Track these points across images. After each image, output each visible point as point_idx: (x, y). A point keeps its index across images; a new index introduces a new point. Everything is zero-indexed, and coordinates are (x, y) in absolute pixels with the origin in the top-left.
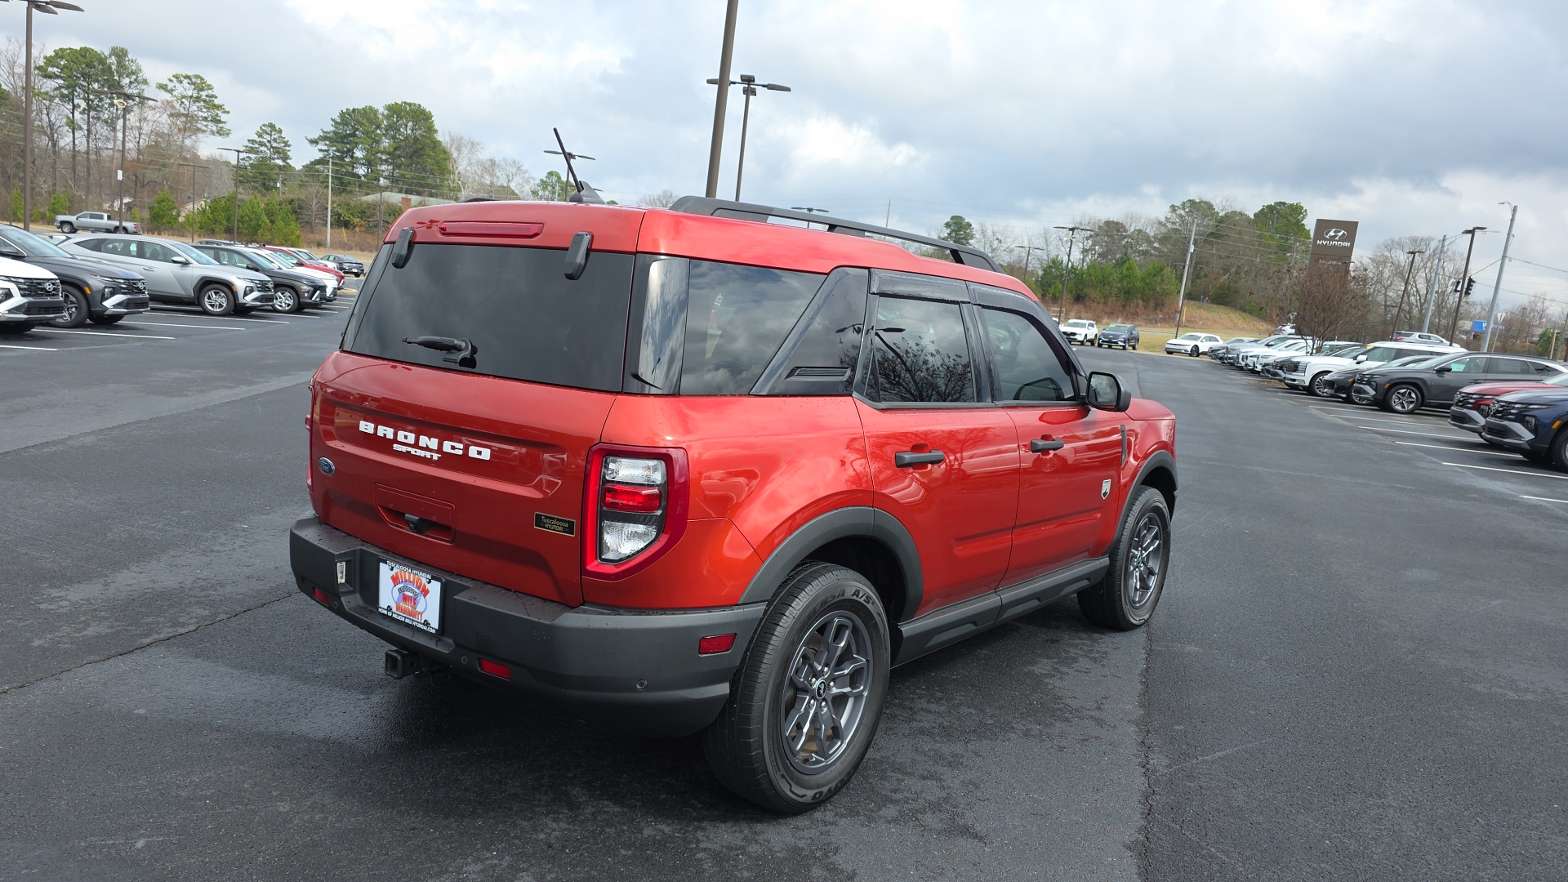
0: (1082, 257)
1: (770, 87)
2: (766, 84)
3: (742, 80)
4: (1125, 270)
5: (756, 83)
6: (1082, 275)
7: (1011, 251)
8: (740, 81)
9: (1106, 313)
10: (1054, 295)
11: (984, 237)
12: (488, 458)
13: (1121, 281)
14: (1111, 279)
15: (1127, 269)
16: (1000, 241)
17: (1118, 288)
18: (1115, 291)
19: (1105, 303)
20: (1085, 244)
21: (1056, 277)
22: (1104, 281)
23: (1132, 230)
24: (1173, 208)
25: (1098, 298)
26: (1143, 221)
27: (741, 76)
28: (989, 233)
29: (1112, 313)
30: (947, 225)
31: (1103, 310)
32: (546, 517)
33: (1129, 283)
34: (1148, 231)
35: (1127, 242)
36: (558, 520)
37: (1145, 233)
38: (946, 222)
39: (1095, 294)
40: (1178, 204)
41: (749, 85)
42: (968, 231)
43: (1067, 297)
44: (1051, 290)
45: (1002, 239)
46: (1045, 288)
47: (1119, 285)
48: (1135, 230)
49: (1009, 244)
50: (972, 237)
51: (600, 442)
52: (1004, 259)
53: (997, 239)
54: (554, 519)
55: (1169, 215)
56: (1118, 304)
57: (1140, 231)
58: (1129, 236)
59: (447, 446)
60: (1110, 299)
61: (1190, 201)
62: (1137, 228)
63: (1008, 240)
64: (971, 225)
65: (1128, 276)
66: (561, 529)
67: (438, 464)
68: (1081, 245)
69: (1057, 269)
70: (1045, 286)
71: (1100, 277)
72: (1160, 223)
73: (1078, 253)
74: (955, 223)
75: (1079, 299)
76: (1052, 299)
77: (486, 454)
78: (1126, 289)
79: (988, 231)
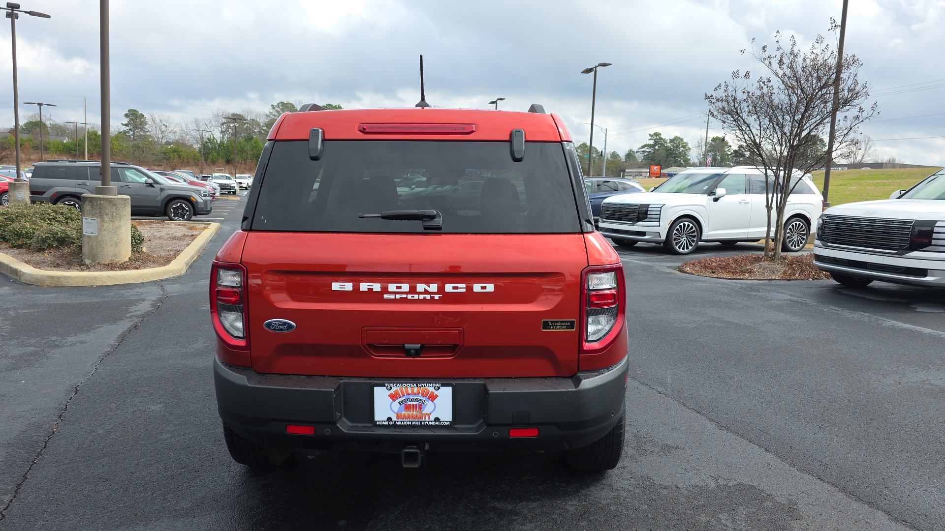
0: (221, 136)
1: (31, 13)
2: (29, 11)
3: (8, 6)
4: (253, 144)
5: (20, 10)
6: (228, 147)
7: (175, 133)
8: (6, 7)
9: (247, 170)
10: (212, 160)
11: (155, 123)
12: (492, 290)
13: (252, 150)
14: (246, 149)
15: (255, 143)
16: (166, 126)
17: (251, 154)
18: (249, 156)
19: (245, 164)
20: (222, 128)
21: (212, 149)
22: (242, 151)
23: (249, 119)
24: (273, 106)
25: (240, 161)
26: (254, 113)
27: (8, 4)
28: (158, 121)
29: (251, 170)
30: (126, 116)
31: (245, 168)
32: (552, 322)
33: (257, 151)
34: (258, 120)
35: (247, 126)
36: (561, 322)
37: (257, 121)
38: (125, 113)
39: (238, 158)
40: (275, 104)
41: (13, 10)
42: (143, 119)
43: (221, 161)
44: (210, 157)
45: (167, 124)
46: (206, 156)
47: (251, 153)
48: (250, 119)
49: (172, 128)
50: (146, 123)
51: (588, 266)
52: (171, 137)
53: (164, 125)
54: (558, 322)
55: (271, 111)
56: (253, 164)
57: (253, 120)
58: (247, 123)
59: (449, 288)
60: (248, 161)
61: (281, 102)
62: (252, 118)
63: (172, 125)
64: (144, 116)
65: (256, 147)
66: (564, 327)
67: (441, 301)
68: (220, 128)
69: (211, 143)
70: (206, 154)
71: (239, 148)
72: (267, 115)
73: (219, 134)
74: (132, 114)
75: (228, 162)
76: (212, 163)
77: (490, 288)
78: (256, 155)
79: (157, 120)
